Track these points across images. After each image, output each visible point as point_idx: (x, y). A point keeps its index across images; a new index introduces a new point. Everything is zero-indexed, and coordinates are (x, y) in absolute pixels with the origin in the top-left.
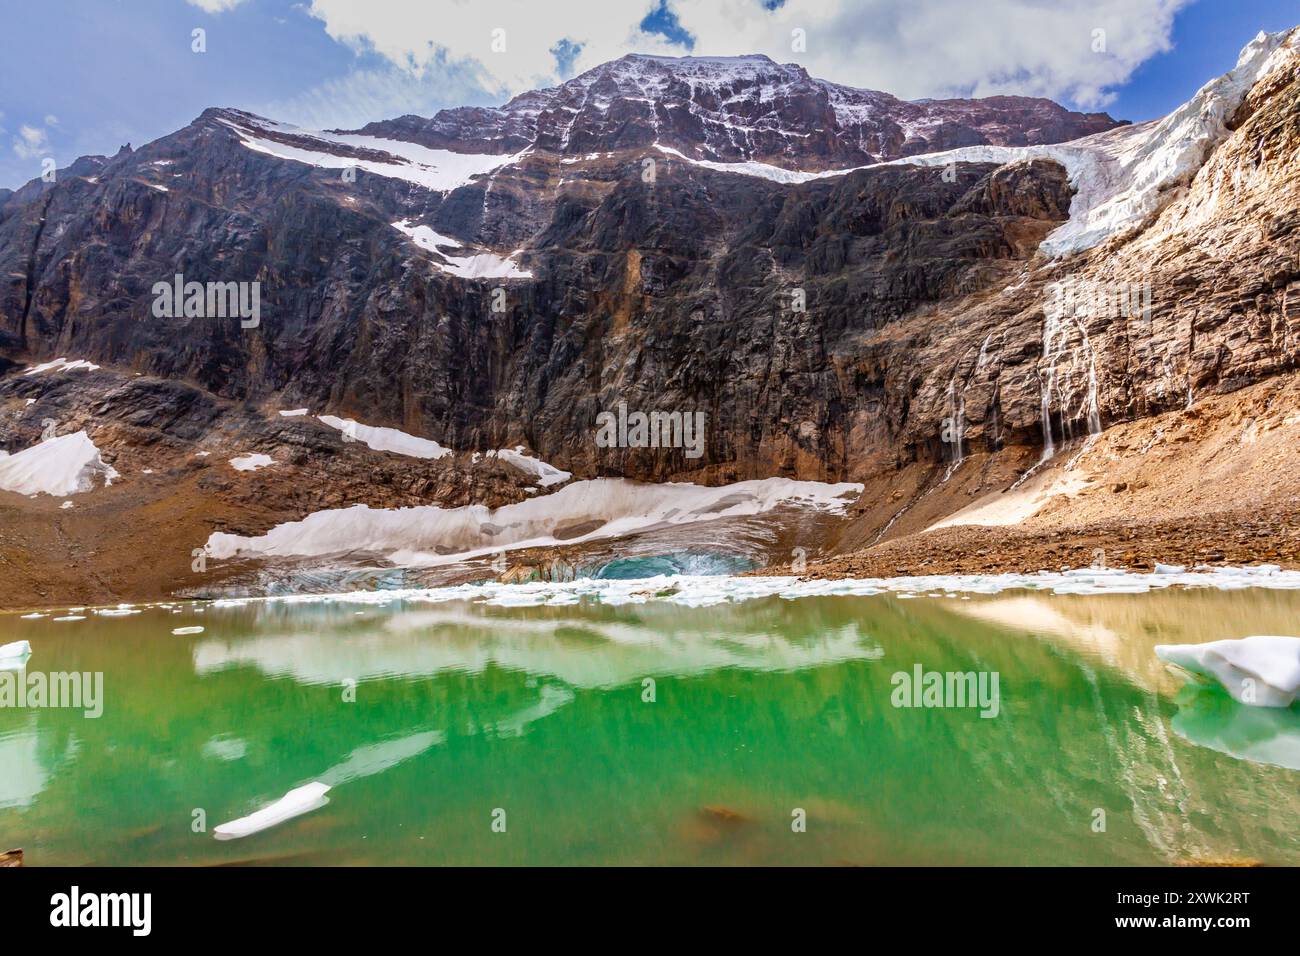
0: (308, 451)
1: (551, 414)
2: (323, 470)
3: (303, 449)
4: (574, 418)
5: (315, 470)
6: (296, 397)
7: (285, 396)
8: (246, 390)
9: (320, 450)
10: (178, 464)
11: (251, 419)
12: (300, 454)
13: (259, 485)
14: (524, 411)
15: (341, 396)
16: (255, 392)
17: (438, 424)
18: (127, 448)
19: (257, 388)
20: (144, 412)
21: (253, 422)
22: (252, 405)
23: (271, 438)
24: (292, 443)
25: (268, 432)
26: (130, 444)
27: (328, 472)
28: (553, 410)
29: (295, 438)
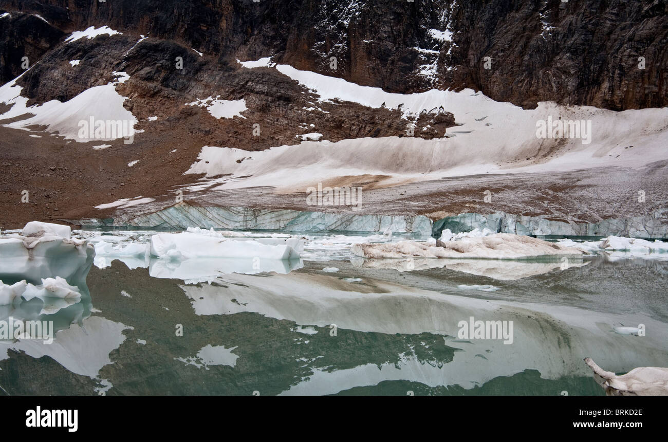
0: (270, 99)
1: (501, 54)
2: (284, 117)
3: (266, 98)
4: (526, 58)
5: (276, 118)
6: (258, 50)
7: (249, 50)
8: (220, 44)
9: (280, 98)
10: (174, 112)
11: (226, 71)
12: (264, 103)
13: (233, 131)
14: (470, 52)
15: (296, 47)
16: (226, 47)
17: (384, 70)
18: (139, 100)
19: (228, 43)
20: (148, 69)
21: (226, 74)
22: (225, 59)
23: (241, 88)
24: (257, 93)
25: (238, 83)
26: (142, 96)
27: (287, 119)
28: (502, 51)
29: (260, 87)
